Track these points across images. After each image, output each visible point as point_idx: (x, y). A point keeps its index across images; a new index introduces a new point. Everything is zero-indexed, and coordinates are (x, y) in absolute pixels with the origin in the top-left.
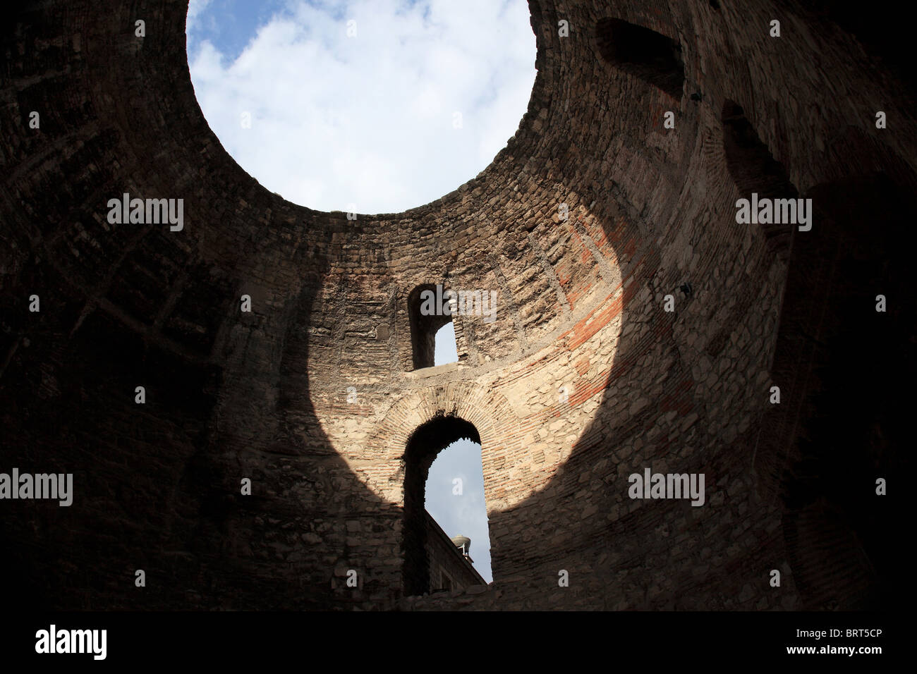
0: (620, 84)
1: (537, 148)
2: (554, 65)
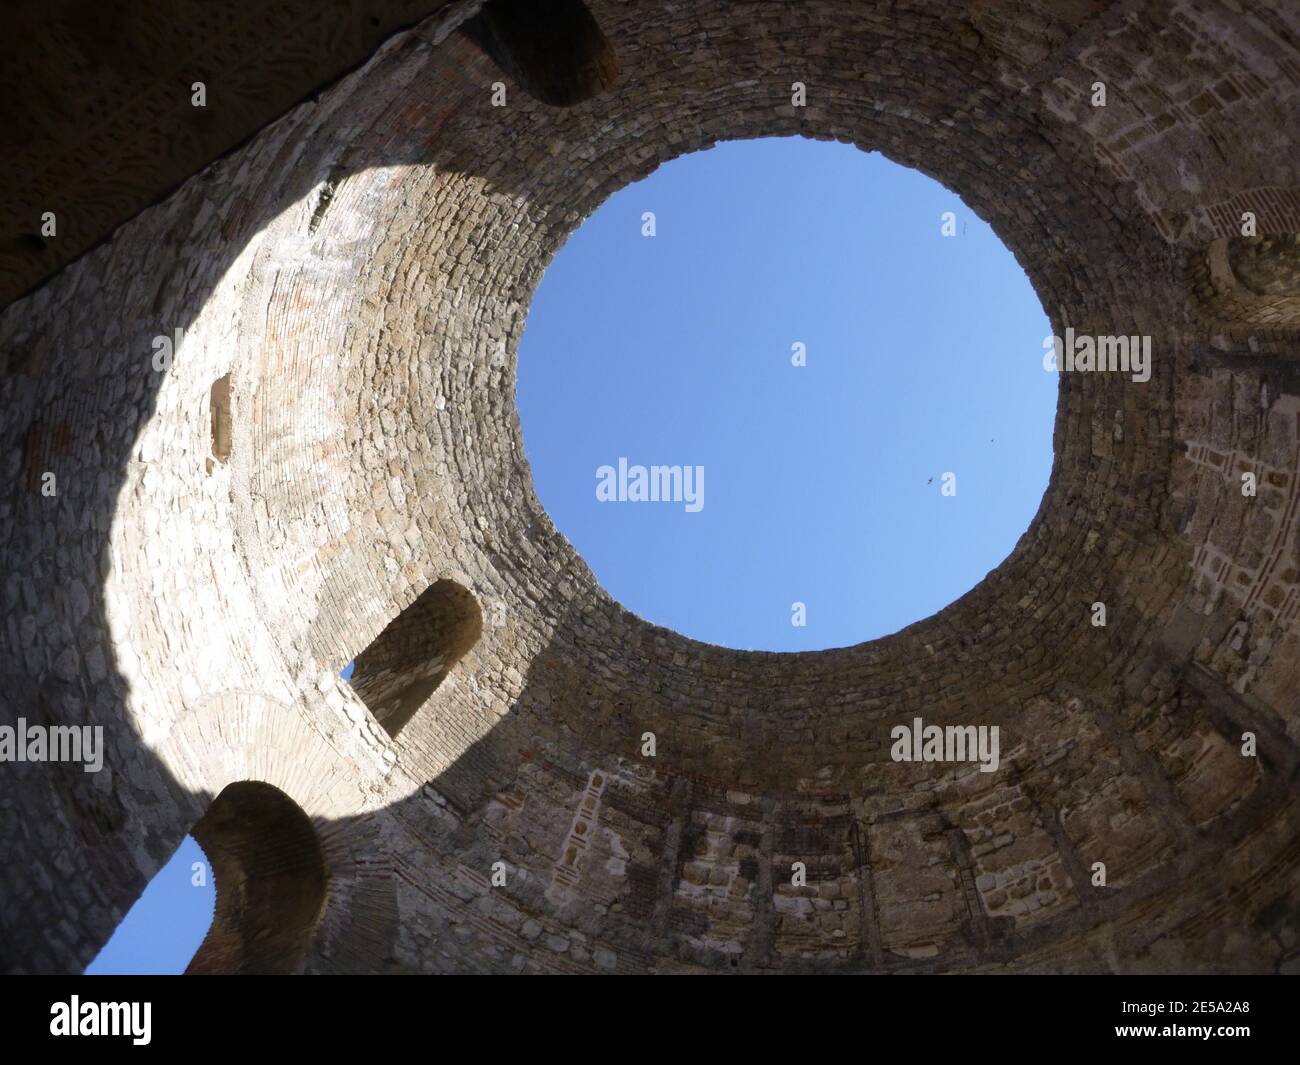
2: (691, 126)
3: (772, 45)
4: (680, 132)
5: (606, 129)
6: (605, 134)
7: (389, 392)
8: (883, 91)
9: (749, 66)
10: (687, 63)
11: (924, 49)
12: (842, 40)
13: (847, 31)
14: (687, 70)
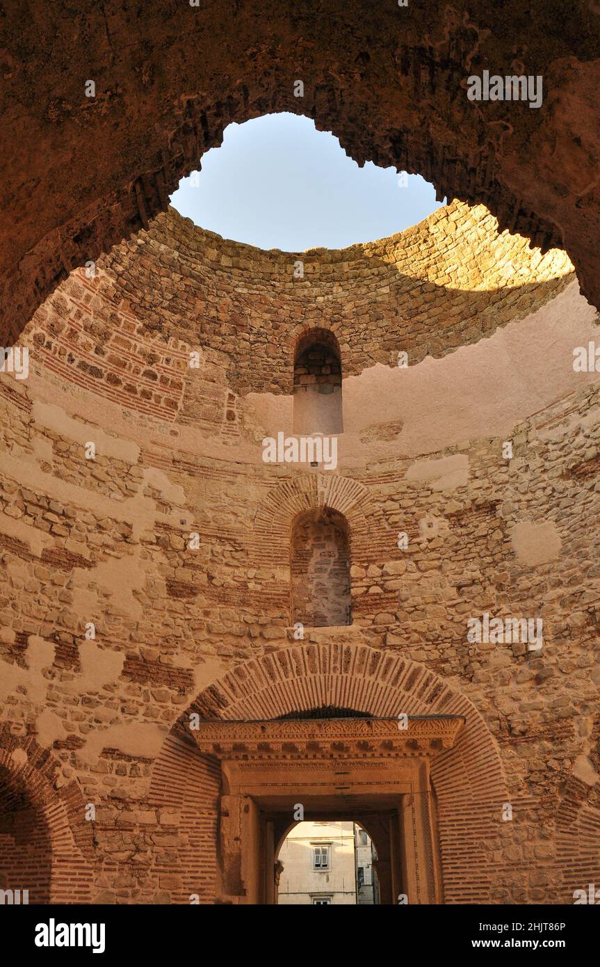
0: (281, 358)
1: (189, 258)
2: (280, 274)
3: (222, 315)
4: (286, 271)
5: (320, 299)
6: (323, 296)
7: (521, 272)
8: (172, 266)
9: (236, 303)
10: (265, 321)
11: (148, 298)
12: (188, 309)
13: (184, 315)
14: (267, 316)
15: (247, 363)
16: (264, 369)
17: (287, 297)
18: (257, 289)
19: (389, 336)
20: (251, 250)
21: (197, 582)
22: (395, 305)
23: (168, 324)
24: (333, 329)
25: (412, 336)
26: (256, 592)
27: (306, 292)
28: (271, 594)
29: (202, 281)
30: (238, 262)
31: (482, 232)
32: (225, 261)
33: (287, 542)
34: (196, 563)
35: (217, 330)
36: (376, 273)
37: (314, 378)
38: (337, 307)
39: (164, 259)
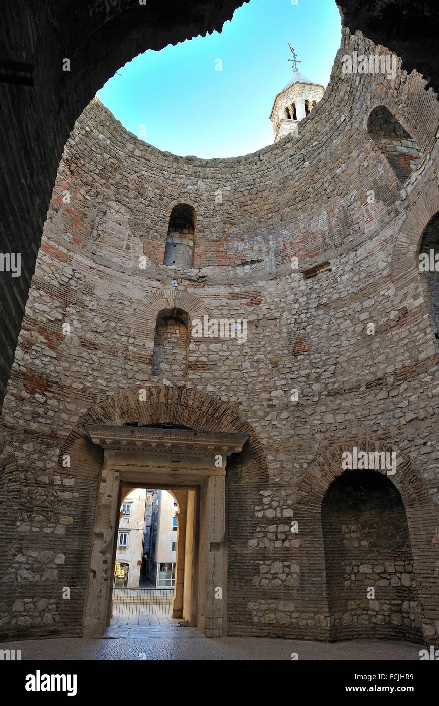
0: (162, 218)
1: (116, 146)
2: (168, 167)
3: (130, 186)
4: (172, 166)
5: (190, 187)
6: (192, 185)
7: (308, 190)
8: (104, 148)
9: (140, 180)
10: (155, 194)
11: (87, 165)
12: (110, 177)
13: (107, 181)
14: (157, 191)
15: (141, 217)
16: (151, 223)
17: (171, 182)
18: (153, 174)
19: (226, 216)
20: (154, 149)
21: (98, 342)
22: (232, 198)
23: (97, 184)
24: (194, 206)
25: (240, 217)
26: (133, 352)
27: (182, 181)
28: (142, 354)
29: (121, 162)
30: (145, 155)
31: (290, 163)
32: (137, 153)
33: (154, 325)
34: (99, 330)
35: (126, 194)
36: (225, 178)
37: (178, 234)
38: (199, 193)
39: (101, 143)
